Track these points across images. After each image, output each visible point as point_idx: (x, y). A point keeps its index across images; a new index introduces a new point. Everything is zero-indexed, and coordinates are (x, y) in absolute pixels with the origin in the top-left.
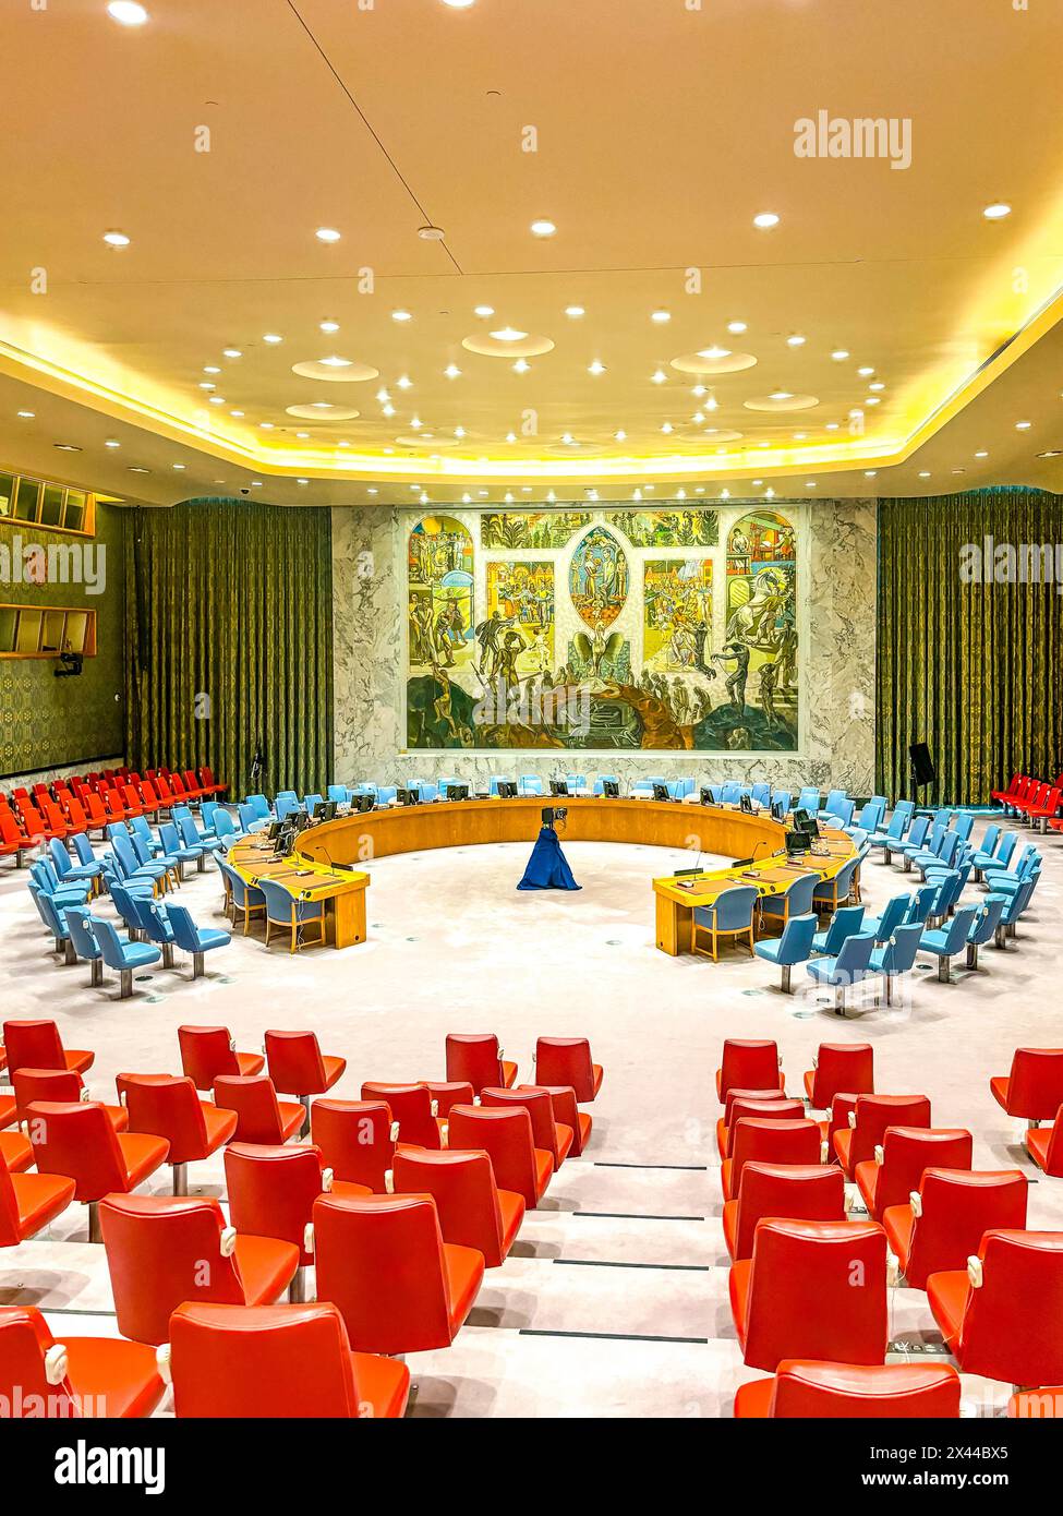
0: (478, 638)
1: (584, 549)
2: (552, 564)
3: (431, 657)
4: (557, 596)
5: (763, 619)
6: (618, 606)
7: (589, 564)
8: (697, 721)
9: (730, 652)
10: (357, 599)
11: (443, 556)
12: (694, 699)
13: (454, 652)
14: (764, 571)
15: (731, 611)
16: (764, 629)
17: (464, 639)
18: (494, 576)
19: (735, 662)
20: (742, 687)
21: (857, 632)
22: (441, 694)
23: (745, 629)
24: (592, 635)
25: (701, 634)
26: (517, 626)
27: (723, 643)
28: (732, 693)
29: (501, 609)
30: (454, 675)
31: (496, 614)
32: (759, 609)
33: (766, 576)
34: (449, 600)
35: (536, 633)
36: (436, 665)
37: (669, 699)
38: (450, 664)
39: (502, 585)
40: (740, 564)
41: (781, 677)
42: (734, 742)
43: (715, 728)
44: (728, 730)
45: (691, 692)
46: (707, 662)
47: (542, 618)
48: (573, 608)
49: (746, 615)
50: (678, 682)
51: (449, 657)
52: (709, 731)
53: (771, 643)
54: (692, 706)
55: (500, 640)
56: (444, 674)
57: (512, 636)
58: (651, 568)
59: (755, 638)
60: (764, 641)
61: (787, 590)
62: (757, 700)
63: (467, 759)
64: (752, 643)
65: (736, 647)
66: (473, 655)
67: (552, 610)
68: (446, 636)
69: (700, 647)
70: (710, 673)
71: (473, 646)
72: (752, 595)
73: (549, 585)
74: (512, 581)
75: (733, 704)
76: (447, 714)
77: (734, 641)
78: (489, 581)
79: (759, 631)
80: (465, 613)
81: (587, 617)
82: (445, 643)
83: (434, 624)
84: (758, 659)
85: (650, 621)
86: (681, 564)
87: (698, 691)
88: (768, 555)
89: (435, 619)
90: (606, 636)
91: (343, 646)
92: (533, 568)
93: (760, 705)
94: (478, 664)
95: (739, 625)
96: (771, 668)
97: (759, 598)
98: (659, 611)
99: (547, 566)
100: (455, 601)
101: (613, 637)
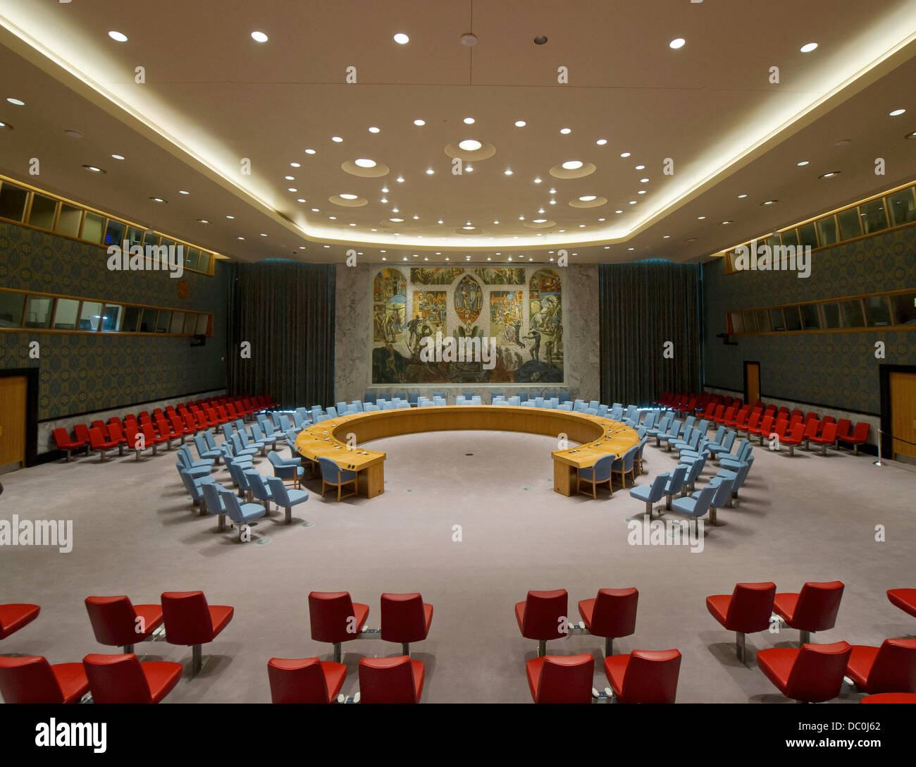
0: (408, 328)
1: (461, 285)
2: (445, 292)
3: (385, 338)
4: (448, 308)
5: (547, 319)
6: (478, 313)
7: (464, 293)
8: (517, 368)
9: (532, 335)
10: (348, 309)
11: (391, 288)
12: (515, 358)
13: (396, 335)
14: (546, 297)
15: (531, 315)
16: (547, 324)
17: (401, 329)
18: (417, 298)
19: (534, 340)
20: (537, 352)
21: (591, 326)
22: (389, 356)
23: (538, 324)
24: (465, 327)
25: (518, 327)
26: (428, 323)
27: (528, 331)
28: (532, 355)
29: (420, 314)
30: (396, 347)
31: (418, 317)
32: (544, 315)
33: (548, 300)
34: (394, 310)
35: (438, 326)
36: (387, 342)
37: (502, 358)
38: (394, 342)
39: (421, 302)
40: (536, 294)
41: (556, 347)
42: (534, 379)
43: (525, 372)
44: (530, 373)
45: (513, 355)
46: (521, 340)
47: (440, 318)
48: (456, 314)
49: (539, 317)
50: (507, 350)
51: (394, 338)
52: (522, 374)
53: (550, 331)
54: (514, 362)
55: (419, 329)
56: (392, 346)
57: (425, 327)
58: (495, 294)
59: (543, 329)
60: (547, 330)
61: (557, 306)
62: (545, 359)
64: (542, 331)
65: (534, 333)
66: (405, 337)
67: (445, 314)
68: (392, 327)
69: (517, 332)
70: (522, 345)
71: (406, 332)
72: (542, 308)
73: (444, 302)
74: (425, 300)
75: (533, 360)
76: (393, 367)
77: (533, 330)
78: (414, 300)
79: (545, 325)
80: (402, 316)
81: (462, 317)
82: (392, 331)
83: (387, 321)
84: (544, 339)
85: (493, 320)
86: (507, 293)
87: (516, 354)
88: (548, 289)
89: (387, 319)
90: (472, 328)
91: (341, 332)
92: (436, 294)
93: (546, 361)
94: (408, 341)
95: (536, 322)
96: (550, 343)
97: (544, 310)
98: (498, 315)
99: (443, 293)
100: (397, 310)
101: (475, 328)
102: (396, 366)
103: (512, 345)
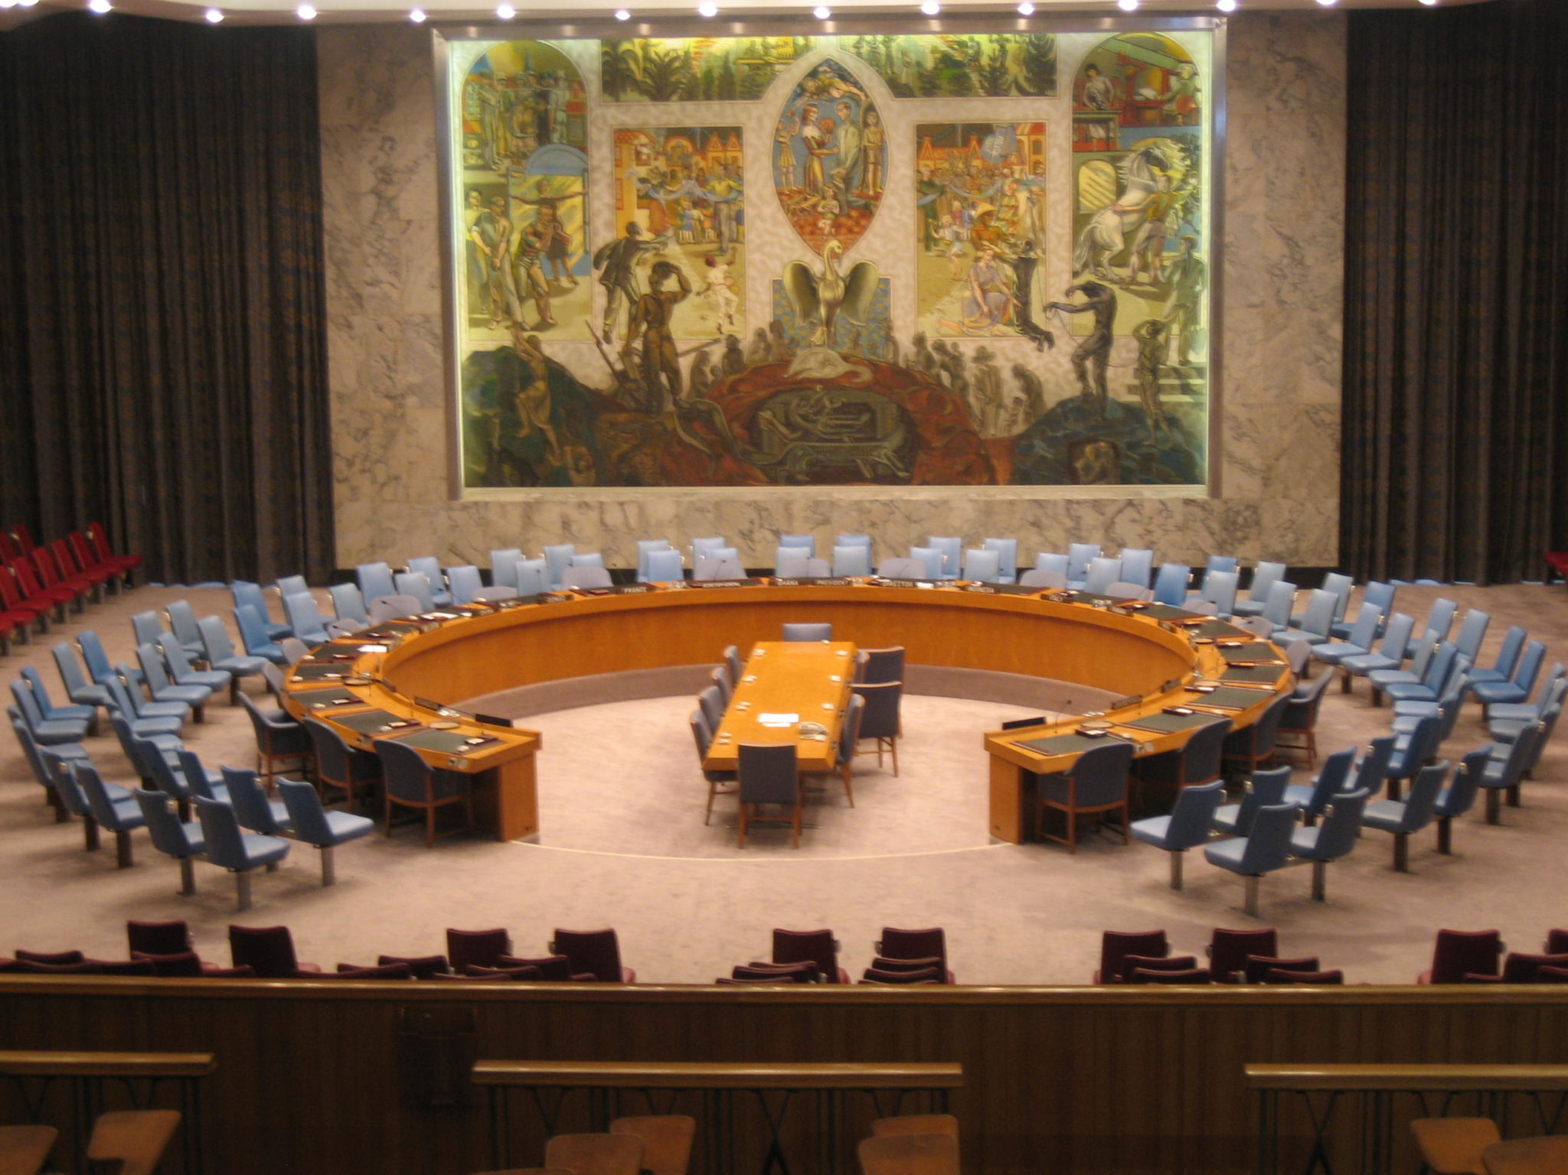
0: (597, 274)
1: (801, 103)
2: (737, 132)
3: (508, 311)
4: (750, 192)
5: (1142, 234)
6: (867, 212)
7: (811, 132)
8: (1020, 428)
9: (1080, 298)
10: (369, 203)
11: (528, 117)
12: (1012, 388)
13: (554, 302)
14: (1141, 147)
15: (1080, 219)
16: (1142, 254)
17: (570, 276)
18: (627, 153)
19: (1090, 316)
20: (1102, 362)
21: (1309, 261)
22: (527, 380)
23: (1106, 256)
24: (817, 267)
25: (1025, 266)
26: (674, 252)
27: (1064, 281)
28: (1082, 376)
29: (641, 218)
30: (556, 346)
31: (632, 228)
32: (1132, 218)
33: (1149, 158)
34: (543, 202)
35: (710, 263)
36: (518, 326)
37: (965, 387)
38: (544, 325)
39: (643, 171)
40: (1097, 132)
41: (1174, 344)
42: (1087, 468)
43: (1052, 442)
44: (1074, 446)
45: (1006, 374)
46: (1037, 318)
47: (720, 235)
48: (781, 216)
49: (1108, 226)
50: (982, 356)
51: (542, 310)
52: (1041, 448)
53: (1155, 282)
54: (1008, 401)
55: (641, 278)
56: (534, 343)
57: (663, 269)
58: (932, 137)
59: (1124, 273)
60: (1143, 277)
61: (1184, 181)
62: (1131, 389)
63: (584, 505)
64: (1122, 283)
65: (1090, 289)
66: (587, 307)
67: (739, 218)
68: (537, 271)
69: (1023, 289)
70: (1043, 338)
71: (590, 288)
72: (1121, 190)
73: (733, 171)
74: (661, 164)
75: (1086, 396)
76: (541, 419)
77: (1087, 277)
78: (618, 163)
79: (1134, 260)
80: (572, 227)
81: (805, 225)
82: (534, 284)
83: (514, 248)
84: (1131, 312)
85: (928, 240)
86: (984, 130)
87: (1020, 373)
88: (1150, 114)
89: (516, 238)
90: (844, 268)
91: (345, 293)
92: (702, 137)
93: (1135, 399)
94: (599, 323)
95: (1096, 247)
96: (1156, 328)
97: (1133, 197)
98: (946, 219)
99: (731, 135)
100: (551, 203)
101: (858, 273)
102: (553, 419)
103: (1005, 335)
